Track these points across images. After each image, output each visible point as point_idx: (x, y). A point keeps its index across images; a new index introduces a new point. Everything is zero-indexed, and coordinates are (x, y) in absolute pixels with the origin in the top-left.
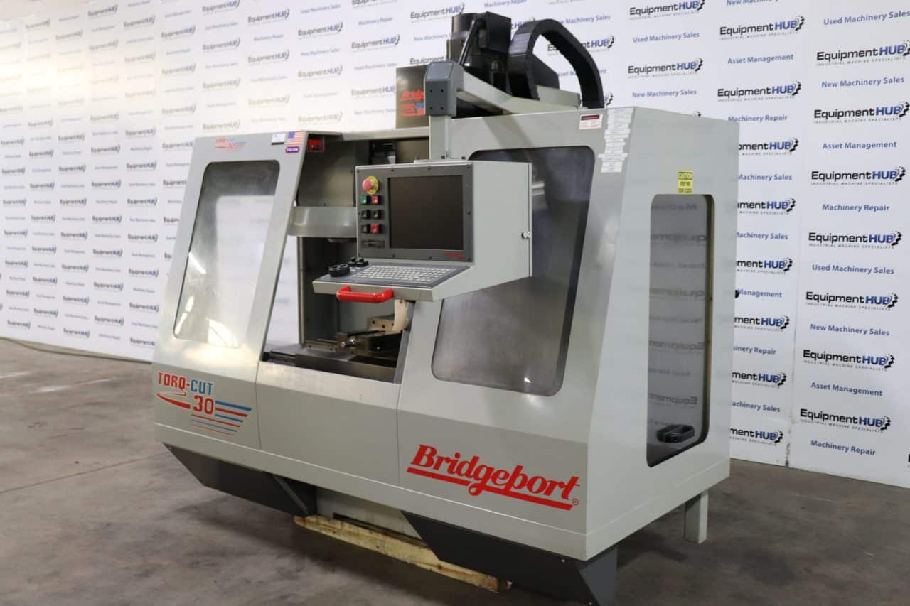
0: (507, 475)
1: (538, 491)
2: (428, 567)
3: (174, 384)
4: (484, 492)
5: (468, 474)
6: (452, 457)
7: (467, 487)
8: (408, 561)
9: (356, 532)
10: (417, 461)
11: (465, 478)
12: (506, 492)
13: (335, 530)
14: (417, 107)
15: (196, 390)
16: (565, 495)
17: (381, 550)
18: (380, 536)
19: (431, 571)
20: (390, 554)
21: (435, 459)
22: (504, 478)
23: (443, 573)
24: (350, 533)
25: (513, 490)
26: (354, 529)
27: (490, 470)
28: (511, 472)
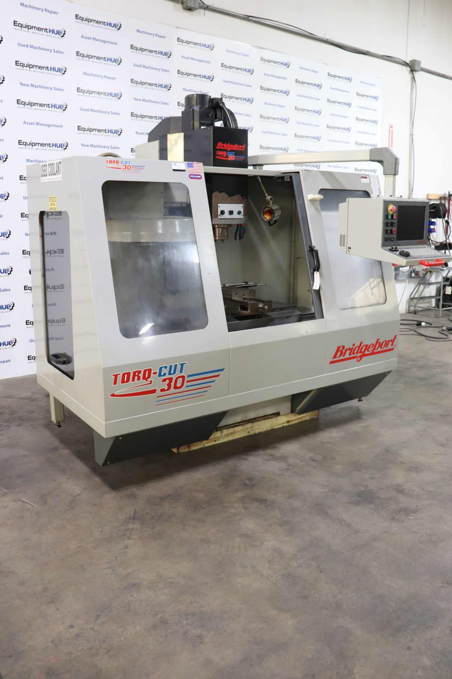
0: (373, 344)
1: (384, 347)
2: (281, 426)
3: (136, 378)
4: (364, 358)
5: (357, 353)
6: (351, 347)
7: (356, 359)
8: (269, 429)
9: (232, 431)
10: (335, 356)
11: (356, 355)
12: (373, 353)
13: (216, 439)
14: (228, 154)
15: (165, 374)
16: (392, 345)
17: (252, 433)
18: (250, 425)
19: (283, 427)
20: (257, 432)
21: (344, 351)
22: (372, 347)
23: (290, 424)
24: (228, 435)
25: (375, 351)
26: (231, 430)
27: (366, 346)
28: (375, 344)
